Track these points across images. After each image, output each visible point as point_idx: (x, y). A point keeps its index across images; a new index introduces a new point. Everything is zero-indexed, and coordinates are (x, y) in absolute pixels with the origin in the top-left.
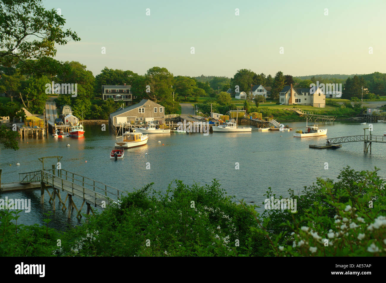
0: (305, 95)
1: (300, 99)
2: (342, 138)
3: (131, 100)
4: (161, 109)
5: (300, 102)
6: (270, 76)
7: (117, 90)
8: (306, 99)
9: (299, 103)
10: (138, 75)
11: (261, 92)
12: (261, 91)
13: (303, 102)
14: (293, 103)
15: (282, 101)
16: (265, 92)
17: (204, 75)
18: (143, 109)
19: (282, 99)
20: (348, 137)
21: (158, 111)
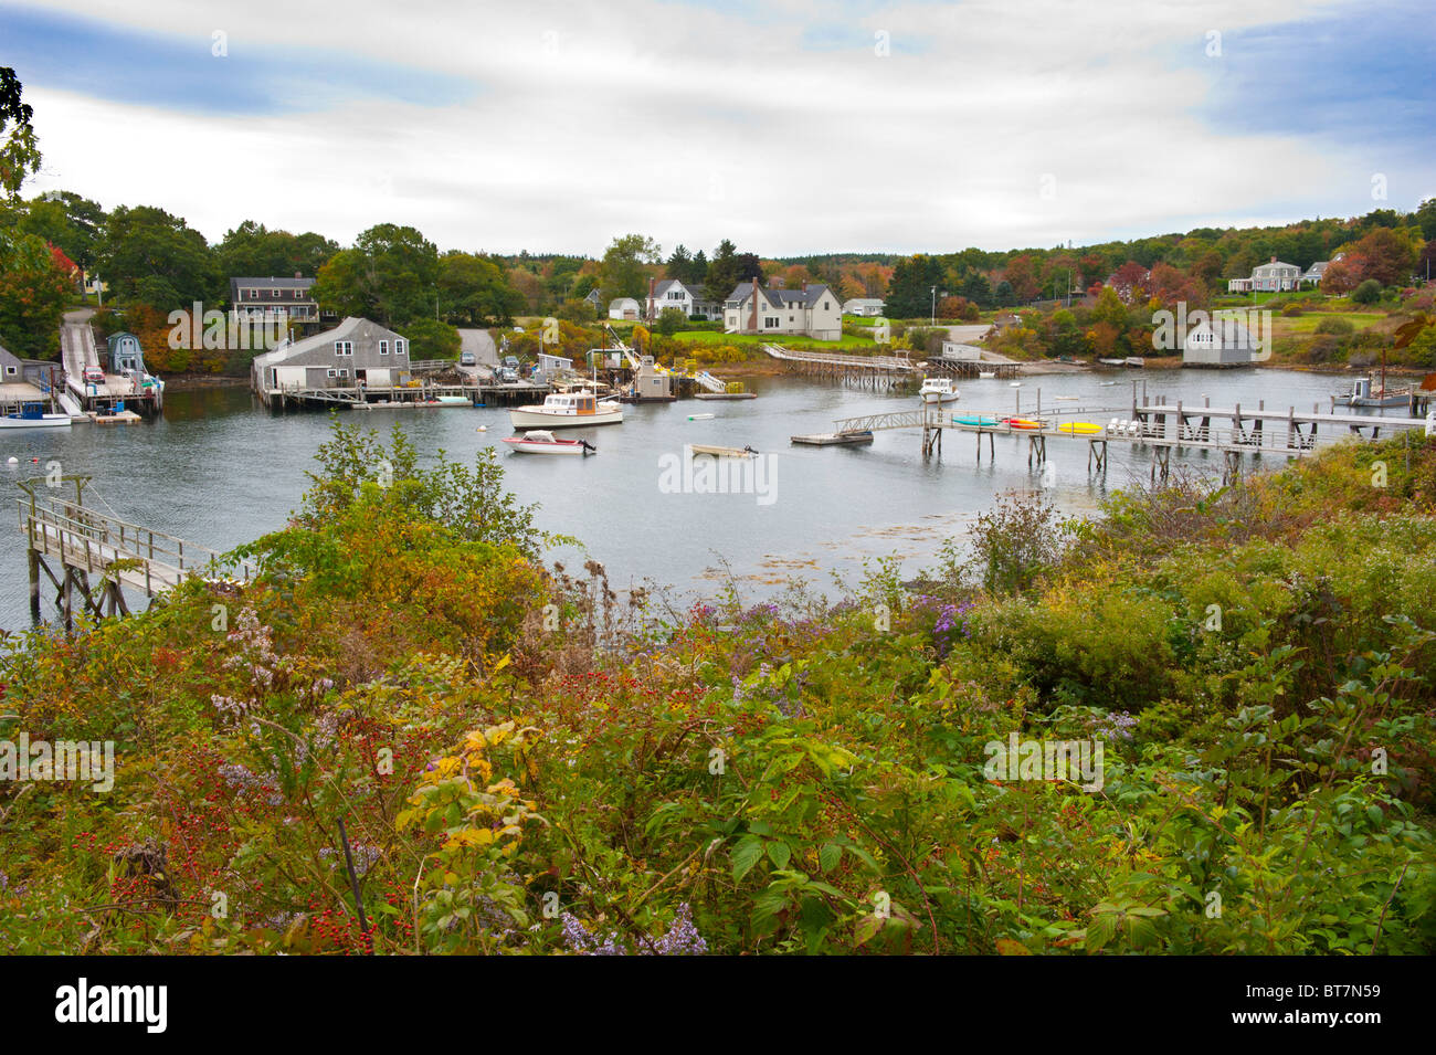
0: (791, 307)
1: (777, 319)
2: (872, 417)
3: (316, 319)
4: (399, 344)
5: (777, 325)
6: (701, 254)
7: (276, 292)
8: (792, 319)
9: (774, 329)
10: (341, 246)
11: (676, 298)
12: (677, 296)
13: (784, 326)
14: (759, 328)
15: (731, 323)
16: (688, 299)
17: (528, 252)
18: (348, 345)
19: (731, 318)
20: (886, 416)
21: (392, 350)
